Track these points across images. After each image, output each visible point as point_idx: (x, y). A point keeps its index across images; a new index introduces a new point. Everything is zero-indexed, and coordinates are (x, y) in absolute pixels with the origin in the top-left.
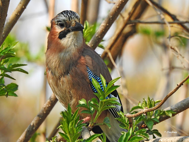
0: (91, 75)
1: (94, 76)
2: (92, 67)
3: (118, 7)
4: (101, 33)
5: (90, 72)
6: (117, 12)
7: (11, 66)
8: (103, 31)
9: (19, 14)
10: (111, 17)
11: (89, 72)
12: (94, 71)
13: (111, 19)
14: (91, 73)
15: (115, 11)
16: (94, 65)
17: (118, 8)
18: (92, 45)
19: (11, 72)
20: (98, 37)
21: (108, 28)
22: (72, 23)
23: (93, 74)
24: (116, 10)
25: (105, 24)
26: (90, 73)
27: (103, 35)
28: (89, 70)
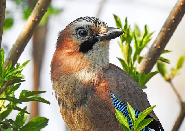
0: (117, 103)
1: (122, 104)
2: (117, 92)
3: (182, 4)
4: (160, 41)
5: (116, 99)
6: (181, 10)
7: (24, 94)
8: (163, 38)
9: (37, 20)
10: (173, 18)
11: (114, 99)
12: (120, 97)
13: (173, 21)
14: (118, 101)
15: (179, 10)
16: (120, 89)
17: (182, 6)
18: (150, 59)
19: (22, 103)
20: (157, 48)
21: (170, 33)
22: (101, 29)
23: (121, 102)
24: (180, 8)
25: (166, 29)
26: (116, 101)
27: (164, 44)
28: (114, 97)
